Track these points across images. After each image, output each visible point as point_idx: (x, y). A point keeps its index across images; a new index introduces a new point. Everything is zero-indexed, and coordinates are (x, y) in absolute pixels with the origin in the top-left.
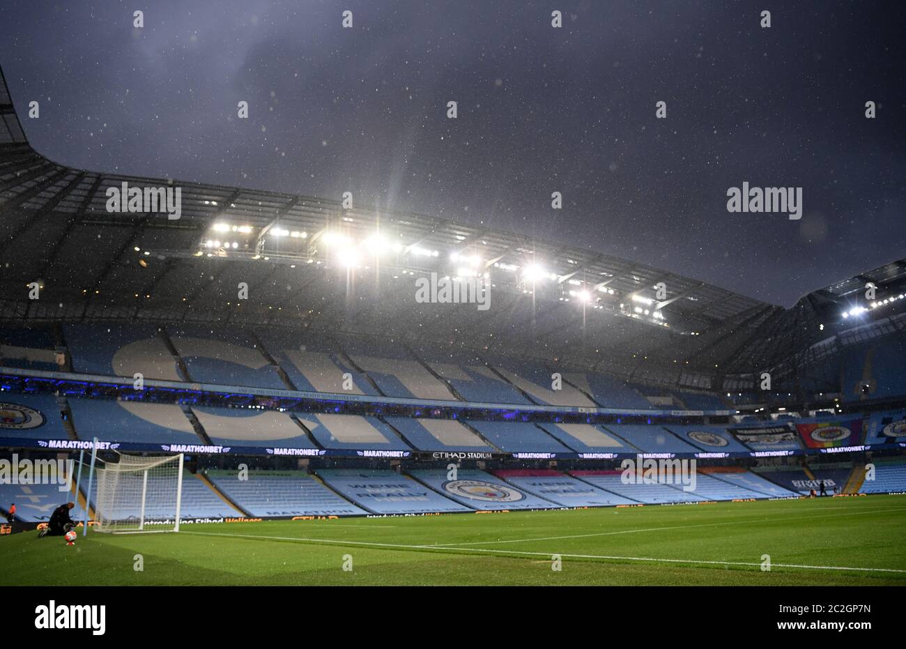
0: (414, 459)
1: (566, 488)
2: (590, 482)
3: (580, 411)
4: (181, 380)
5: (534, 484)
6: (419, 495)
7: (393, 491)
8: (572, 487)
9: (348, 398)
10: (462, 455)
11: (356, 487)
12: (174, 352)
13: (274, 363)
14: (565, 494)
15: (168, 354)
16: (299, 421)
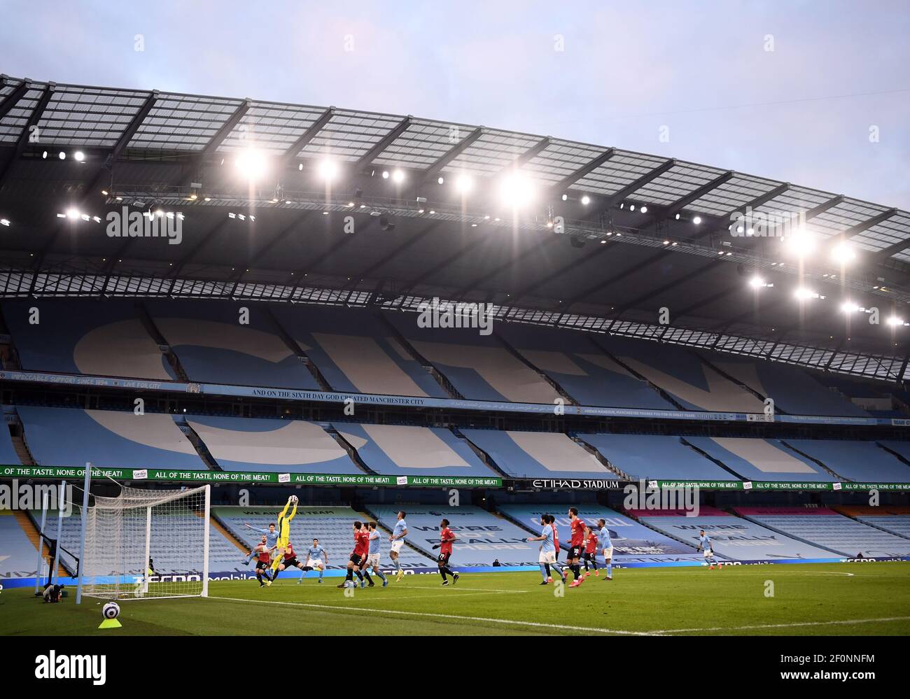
0: (506, 489)
1: (732, 533)
2: (769, 524)
3: (748, 420)
4: (171, 379)
5: (684, 528)
6: (515, 541)
7: (478, 535)
8: (741, 532)
9: (407, 402)
10: (576, 484)
11: (425, 529)
12: (160, 340)
13: (299, 352)
14: (731, 543)
15: (151, 342)
16: (340, 436)
